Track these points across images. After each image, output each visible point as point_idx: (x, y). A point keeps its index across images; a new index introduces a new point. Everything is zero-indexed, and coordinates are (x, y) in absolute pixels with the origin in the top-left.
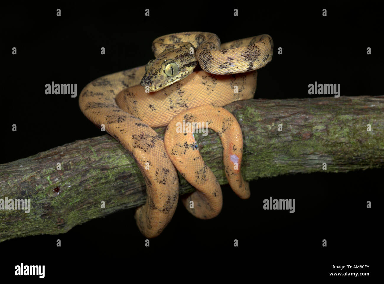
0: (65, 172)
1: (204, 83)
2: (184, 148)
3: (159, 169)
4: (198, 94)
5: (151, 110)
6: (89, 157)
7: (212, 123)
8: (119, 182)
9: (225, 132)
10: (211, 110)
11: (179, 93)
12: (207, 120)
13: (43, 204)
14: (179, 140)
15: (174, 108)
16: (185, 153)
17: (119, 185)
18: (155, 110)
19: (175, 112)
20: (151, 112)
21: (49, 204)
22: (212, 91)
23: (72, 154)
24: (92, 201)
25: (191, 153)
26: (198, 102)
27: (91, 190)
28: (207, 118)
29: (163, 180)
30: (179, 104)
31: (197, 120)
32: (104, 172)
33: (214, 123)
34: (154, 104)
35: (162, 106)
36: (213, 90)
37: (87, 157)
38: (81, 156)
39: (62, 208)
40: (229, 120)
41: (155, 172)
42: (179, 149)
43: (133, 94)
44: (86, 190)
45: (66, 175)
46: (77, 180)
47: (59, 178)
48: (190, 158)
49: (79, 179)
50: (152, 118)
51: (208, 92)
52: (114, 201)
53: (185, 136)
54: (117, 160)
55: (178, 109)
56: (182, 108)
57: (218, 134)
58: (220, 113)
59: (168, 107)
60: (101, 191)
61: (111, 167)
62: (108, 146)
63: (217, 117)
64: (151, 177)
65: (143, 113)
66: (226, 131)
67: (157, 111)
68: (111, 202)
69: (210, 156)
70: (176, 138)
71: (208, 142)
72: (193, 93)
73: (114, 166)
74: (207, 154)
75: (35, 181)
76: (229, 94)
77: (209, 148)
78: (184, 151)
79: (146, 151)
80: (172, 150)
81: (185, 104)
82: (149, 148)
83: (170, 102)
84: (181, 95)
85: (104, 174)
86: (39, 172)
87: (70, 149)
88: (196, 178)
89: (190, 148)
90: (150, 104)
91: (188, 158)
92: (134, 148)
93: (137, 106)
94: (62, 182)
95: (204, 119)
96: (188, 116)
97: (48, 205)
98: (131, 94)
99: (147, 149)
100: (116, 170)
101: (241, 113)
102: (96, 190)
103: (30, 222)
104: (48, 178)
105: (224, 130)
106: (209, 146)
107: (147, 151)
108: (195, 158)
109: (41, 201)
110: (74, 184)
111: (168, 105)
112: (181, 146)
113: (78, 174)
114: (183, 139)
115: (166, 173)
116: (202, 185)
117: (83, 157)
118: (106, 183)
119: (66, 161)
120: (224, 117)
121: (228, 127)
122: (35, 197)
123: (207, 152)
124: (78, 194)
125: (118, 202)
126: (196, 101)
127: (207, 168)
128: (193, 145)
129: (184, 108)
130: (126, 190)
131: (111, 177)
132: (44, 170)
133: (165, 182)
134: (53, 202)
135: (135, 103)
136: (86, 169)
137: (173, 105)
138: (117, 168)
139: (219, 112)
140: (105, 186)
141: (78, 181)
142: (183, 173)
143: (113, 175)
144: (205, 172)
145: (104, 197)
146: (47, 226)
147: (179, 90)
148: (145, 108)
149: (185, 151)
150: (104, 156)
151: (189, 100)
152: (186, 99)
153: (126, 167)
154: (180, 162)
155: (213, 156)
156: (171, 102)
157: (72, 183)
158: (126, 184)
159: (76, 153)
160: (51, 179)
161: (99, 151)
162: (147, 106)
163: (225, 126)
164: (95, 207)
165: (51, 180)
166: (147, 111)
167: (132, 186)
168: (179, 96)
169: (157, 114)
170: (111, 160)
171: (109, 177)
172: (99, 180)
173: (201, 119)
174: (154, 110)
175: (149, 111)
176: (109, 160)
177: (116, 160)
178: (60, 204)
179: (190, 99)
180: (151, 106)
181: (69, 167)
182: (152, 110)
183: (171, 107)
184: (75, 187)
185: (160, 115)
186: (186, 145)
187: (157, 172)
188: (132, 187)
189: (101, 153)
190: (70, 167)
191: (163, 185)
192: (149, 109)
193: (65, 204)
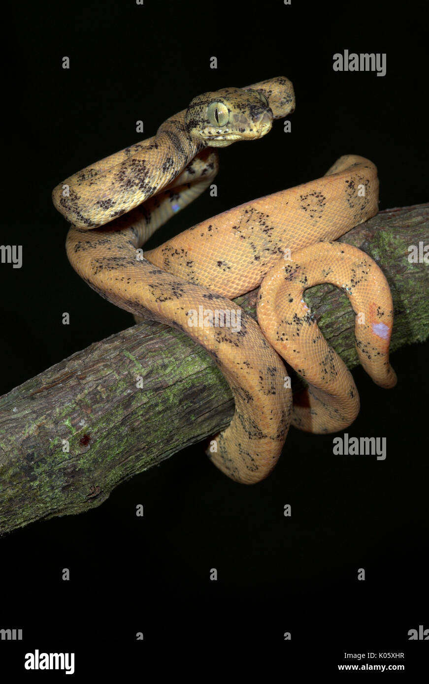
0: (94, 407)
1: (304, 208)
2: (294, 325)
3: (263, 371)
4: (297, 227)
5: (222, 270)
6: (129, 373)
7: (331, 273)
8: (186, 404)
9: (357, 286)
10: (328, 251)
11: (265, 231)
12: (322, 269)
13: (65, 469)
14: (284, 313)
15: (261, 258)
16: (298, 334)
17: (187, 408)
18: (229, 268)
19: (263, 265)
20: (222, 274)
21: (75, 466)
22: (318, 219)
23: (99, 371)
24: (143, 445)
25: (307, 331)
26: (297, 241)
27: (140, 428)
28: (322, 266)
29: (272, 388)
30: (268, 250)
31: (306, 272)
32: (161, 393)
33: (335, 273)
34: (226, 259)
35: (240, 260)
36: (320, 217)
37: (126, 373)
38: (114, 373)
39: (96, 469)
40: (363, 264)
41: (258, 377)
42: (287, 329)
43: (183, 250)
44: (133, 430)
45: (98, 412)
46: (116, 417)
47: (86, 419)
48: (308, 341)
49: (121, 414)
50: (226, 285)
51: (312, 222)
52: (178, 438)
53: (292, 303)
54: (178, 367)
55: (268, 259)
56: (275, 256)
57: (343, 290)
58: (344, 254)
59: (250, 258)
60: (157, 426)
61: (171, 383)
62: (157, 346)
63: (340, 262)
64: (251, 387)
65: (208, 280)
66: (360, 284)
67: (232, 269)
68: (174, 441)
69: (333, 329)
70: (278, 310)
71: (328, 307)
72: (289, 228)
73: (175, 379)
74: (328, 328)
75: (47, 433)
76: (346, 217)
77: (330, 317)
78: (295, 330)
79: (238, 346)
80: (278, 333)
81: (279, 249)
82: (240, 338)
83: (252, 250)
84: (268, 234)
85: (160, 397)
86: (49, 415)
87: (91, 364)
88: (323, 374)
89: (305, 324)
90: (219, 260)
91: (304, 341)
92: (217, 343)
93: (195, 269)
94: (93, 425)
95: (318, 267)
96: (291, 267)
97: (72, 469)
98: (179, 251)
99: (238, 340)
100: (180, 386)
101: (375, 247)
102: (149, 425)
103: (44, 503)
104: (67, 423)
105: (355, 282)
106: (330, 313)
107: (238, 344)
108: (314, 338)
109: (61, 466)
110: (112, 425)
111: (250, 254)
112: (290, 322)
113: (118, 406)
114: (289, 311)
115: (274, 375)
116: (333, 383)
117: (119, 373)
118: (164, 411)
119: (90, 387)
120: (354, 261)
121: (362, 277)
122: (51, 460)
123: (327, 325)
124: (121, 438)
125: (184, 437)
126: (294, 240)
127: (333, 352)
128: (308, 318)
129: (277, 255)
130: (198, 414)
131: (171, 398)
132: (58, 410)
133: (274, 390)
134: (81, 461)
135: (190, 265)
136: (129, 394)
137: (259, 253)
138: (181, 381)
139: (343, 252)
140: (163, 416)
141: (120, 418)
142: (301, 369)
143: (175, 395)
144: (333, 359)
145: (163, 435)
146: (72, 503)
147: (265, 226)
148: (211, 269)
149: (298, 330)
150: (155, 365)
151: (283, 240)
152: (279, 239)
153: (194, 376)
154: (295, 351)
155: (339, 329)
156: (255, 248)
157: (109, 424)
158: (197, 406)
159: (106, 369)
160: (73, 422)
161: (143, 358)
162: (213, 265)
163: (357, 276)
164: (147, 453)
165: (73, 426)
166: (216, 273)
167: (207, 406)
168: (265, 236)
169: (234, 275)
170: (168, 370)
171: (168, 399)
172: (154, 409)
173: (313, 269)
174: (228, 270)
175: (218, 272)
176: (165, 370)
177: (176, 368)
178: (93, 462)
179: (285, 239)
180: (220, 263)
181: (98, 397)
182: (224, 270)
183: (257, 258)
184: (115, 428)
185: (239, 276)
186: (297, 319)
187: (261, 377)
188: (207, 408)
189: (148, 361)
190: (101, 396)
191: (273, 395)
192: (218, 269)
193: (100, 460)
